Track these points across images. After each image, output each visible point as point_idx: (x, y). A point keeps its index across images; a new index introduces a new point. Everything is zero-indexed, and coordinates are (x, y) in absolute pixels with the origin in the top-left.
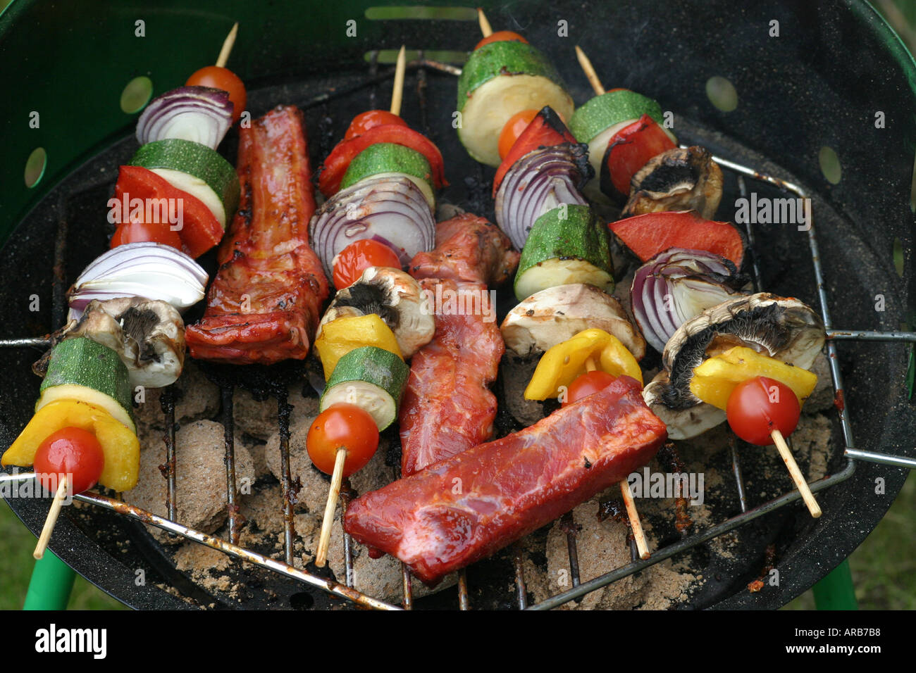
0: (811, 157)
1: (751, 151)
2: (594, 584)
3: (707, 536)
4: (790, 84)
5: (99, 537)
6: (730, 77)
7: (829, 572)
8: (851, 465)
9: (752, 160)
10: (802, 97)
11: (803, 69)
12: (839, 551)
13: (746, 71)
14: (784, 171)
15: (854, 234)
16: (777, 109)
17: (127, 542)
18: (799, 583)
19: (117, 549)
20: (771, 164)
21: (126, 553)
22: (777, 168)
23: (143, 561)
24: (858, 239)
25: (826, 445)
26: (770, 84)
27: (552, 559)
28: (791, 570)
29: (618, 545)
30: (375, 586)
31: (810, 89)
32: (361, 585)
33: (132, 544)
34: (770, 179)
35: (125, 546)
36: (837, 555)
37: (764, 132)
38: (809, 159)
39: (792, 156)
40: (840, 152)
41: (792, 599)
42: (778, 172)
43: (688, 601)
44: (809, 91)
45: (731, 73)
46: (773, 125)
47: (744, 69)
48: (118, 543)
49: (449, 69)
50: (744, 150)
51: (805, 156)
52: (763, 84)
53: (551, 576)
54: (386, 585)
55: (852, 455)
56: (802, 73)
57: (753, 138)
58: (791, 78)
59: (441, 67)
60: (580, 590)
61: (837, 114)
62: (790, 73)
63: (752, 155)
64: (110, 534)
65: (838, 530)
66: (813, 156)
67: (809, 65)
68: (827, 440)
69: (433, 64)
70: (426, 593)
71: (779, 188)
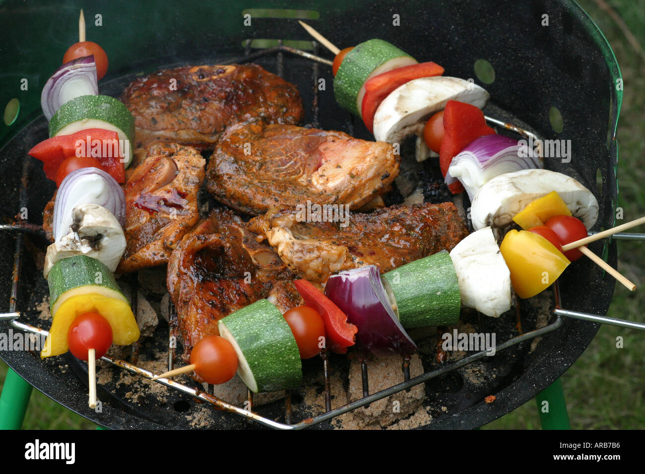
0: (544, 115)
1: (504, 112)
2: (377, 396)
3: (457, 365)
4: (530, 64)
5: (47, 362)
6: (490, 60)
7: (541, 391)
8: (559, 320)
9: (505, 117)
10: (537, 73)
11: (538, 53)
12: (549, 377)
13: (500, 55)
14: (526, 125)
15: (572, 167)
16: (521, 82)
17: (66, 366)
18: (520, 398)
19: (59, 370)
20: (518, 120)
21: (65, 373)
22: (521, 123)
23: (77, 379)
24: (575, 171)
25: (548, 310)
26: (516, 65)
27: (353, 380)
28: (515, 389)
29: (398, 370)
30: (231, 396)
31: (543, 67)
32: (221, 395)
33: (69, 367)
34: (515, 129)
35: (64, 369)
36: (547, 380)
37: (513, 98)
38: (542, 116)
39: (531, 114)
40: (563, 110)
41: (515, 409)
42: (522, 126)
43: (447, 412)
44: (542, 69)
45: (491, 57)
46: (518, 92)
47: (499, 54)
48: (60, 367)
49: (299, 52)
50: (499, 111)
51: (540, 114)
52: (512, 64)
53: (352, 391)
54: (239, 395)
55: (560, 313)
56: (537, 56)
57: (506, 102)
58: (530, 60)
59: (294, 51)
60: (368, 399)
61: (561, 84)
62: (530, 56)
63: (505, 114)
64: (55, 361)
65: (549, 363)
66: (545, 114)
67: (542, 51)
68: (549, 306)
69: (288, 49)
70: (267, 402)
71: (521, 135)
